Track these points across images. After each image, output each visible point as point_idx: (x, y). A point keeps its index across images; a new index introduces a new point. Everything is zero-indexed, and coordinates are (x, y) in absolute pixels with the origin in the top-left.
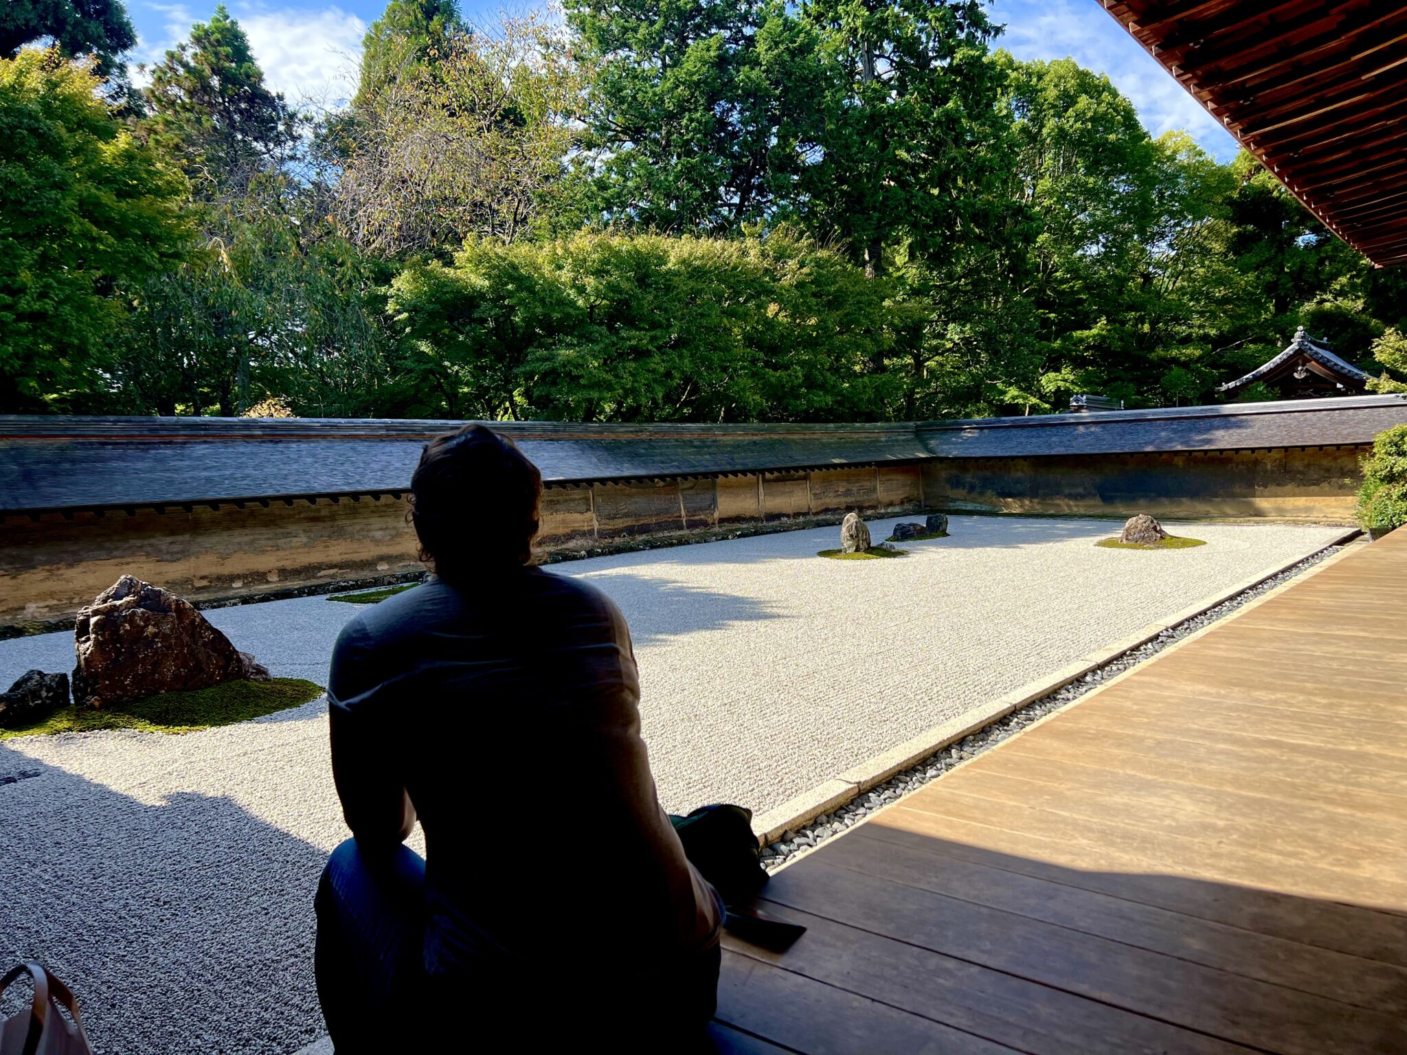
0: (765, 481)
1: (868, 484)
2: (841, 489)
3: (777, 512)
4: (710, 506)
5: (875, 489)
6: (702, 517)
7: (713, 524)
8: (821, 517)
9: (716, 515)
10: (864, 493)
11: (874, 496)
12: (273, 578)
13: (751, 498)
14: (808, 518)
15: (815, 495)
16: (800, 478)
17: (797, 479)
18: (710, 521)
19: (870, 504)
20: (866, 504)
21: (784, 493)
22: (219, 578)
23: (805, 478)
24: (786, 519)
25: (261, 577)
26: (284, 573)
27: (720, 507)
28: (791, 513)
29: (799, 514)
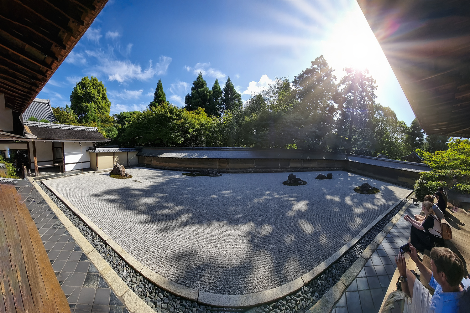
2: (325, 164)
3: (307, 167)
6: (285, 167)
8: (319, 169)
12: (192, 168)
13: (299, 164)
14: (316, 169)
15: (318, 164)
17: (313, 161)
18: (287, 168)
21: (309, 164)
22: (185, 167)
25: (191, 168)
26: (194, 168)
28: (311, 167)
29: (313, 168)
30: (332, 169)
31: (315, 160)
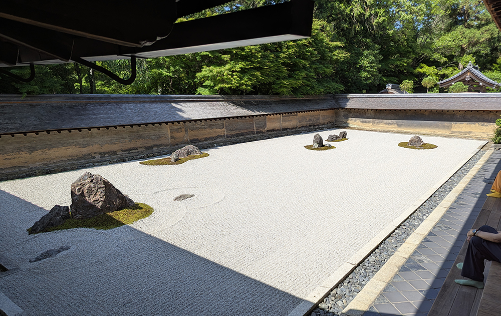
0: (283, 116)
1: (317, 117)
2: (308, 119)
3: (286, 127)
4: (264, 126)
5: (319, 118)
6: (261, 130)
7: (265, 132)
8: (300, 129)
9: (266, 129)
10: (315, 120)
11: (319, 121)
12: (119, 153)
13: (278, 123)
14: (296, 130)
15: (299, 121)
17: (293, 116)
20: (316, 124)
21: (289, 120)
23: (296, 115)
25: (115, 152)
27: (267, 126)
29: (293, 128)
30: (316, 127)
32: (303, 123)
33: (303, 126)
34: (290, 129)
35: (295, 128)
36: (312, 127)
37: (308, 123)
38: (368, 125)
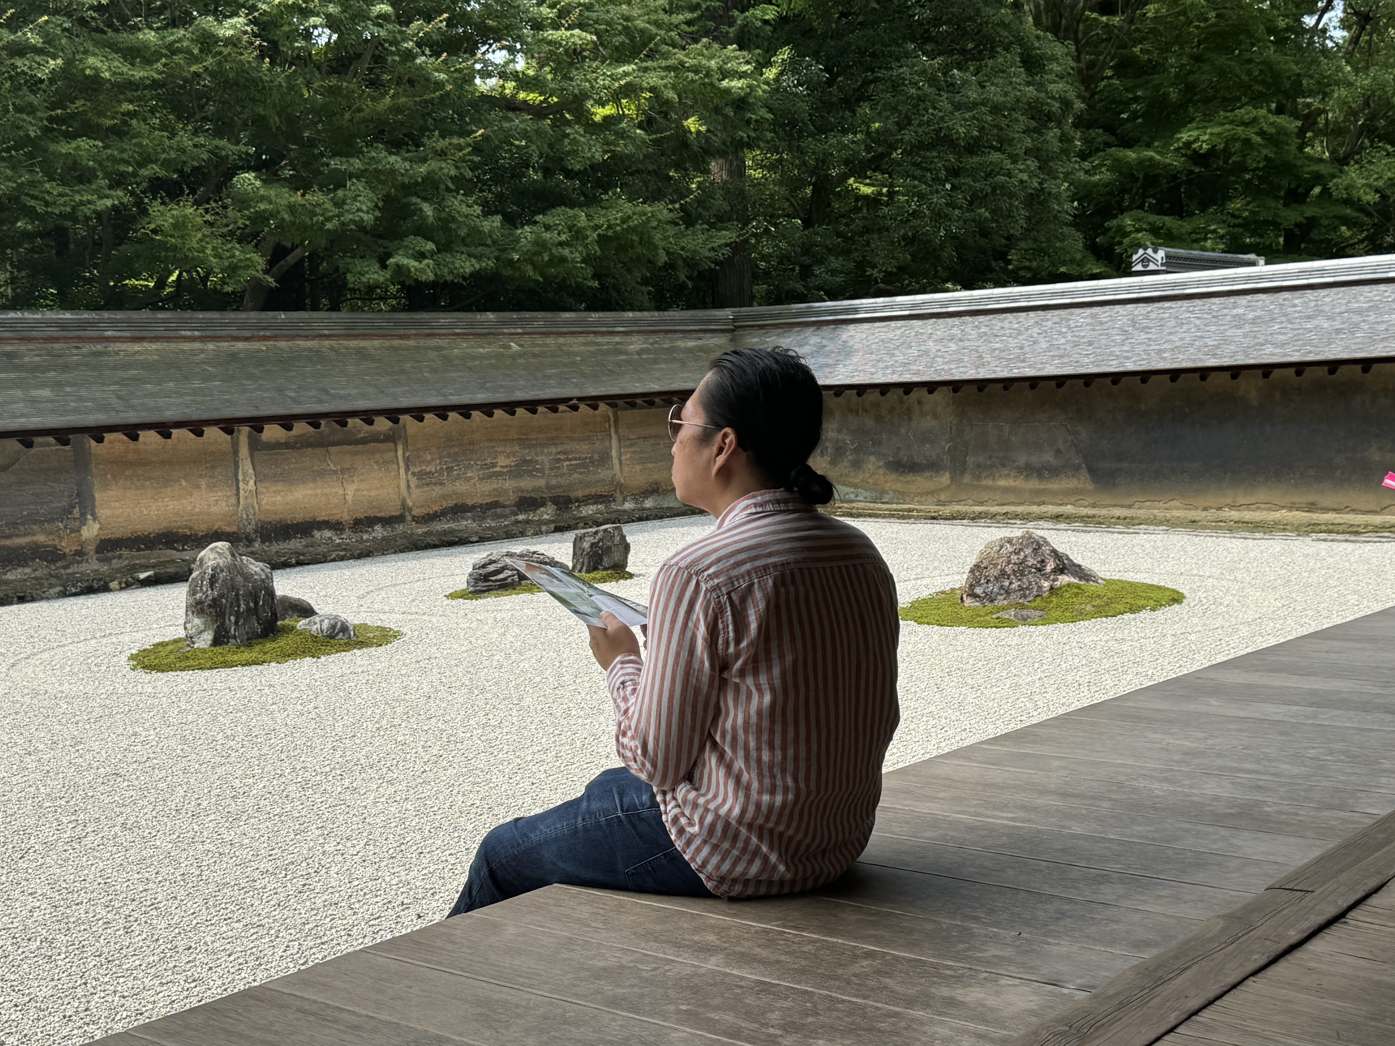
0: (255, 446)
1: (585, 447)
2: (502, 461)
3: (299, 517)
4: (68, 511)
5: (605, 458)
6: (41, 538)
7: (80, 553)
8: (441, 526)
9: (90, 531)
10: (573, 469)
11: (604, 474)
13: (211, 487)
14: (400, 528)
15: (420, 475)
16: (375, 439)
17: (363, 441)
18: (67, 545)
19: (593, 491)
20: (580, 494)
21: (322, 474)
23: (390, 438)
24: (328, 534)
27: (103, 512)
28: (346, 517)
29: (371, 522)
30: (588, 510)
31: (382, 424)
32: (460, 487)
33: (459, 510)
34: (337, 526)
35: (387, 521)
36: (547, 513)
37: (509, 484)
38: (929, 485)
